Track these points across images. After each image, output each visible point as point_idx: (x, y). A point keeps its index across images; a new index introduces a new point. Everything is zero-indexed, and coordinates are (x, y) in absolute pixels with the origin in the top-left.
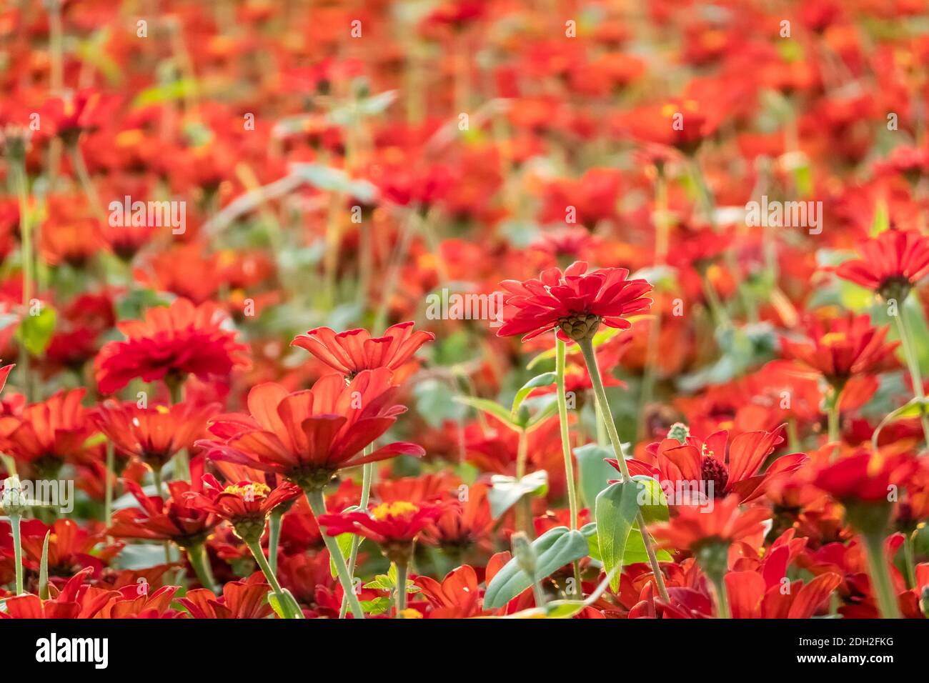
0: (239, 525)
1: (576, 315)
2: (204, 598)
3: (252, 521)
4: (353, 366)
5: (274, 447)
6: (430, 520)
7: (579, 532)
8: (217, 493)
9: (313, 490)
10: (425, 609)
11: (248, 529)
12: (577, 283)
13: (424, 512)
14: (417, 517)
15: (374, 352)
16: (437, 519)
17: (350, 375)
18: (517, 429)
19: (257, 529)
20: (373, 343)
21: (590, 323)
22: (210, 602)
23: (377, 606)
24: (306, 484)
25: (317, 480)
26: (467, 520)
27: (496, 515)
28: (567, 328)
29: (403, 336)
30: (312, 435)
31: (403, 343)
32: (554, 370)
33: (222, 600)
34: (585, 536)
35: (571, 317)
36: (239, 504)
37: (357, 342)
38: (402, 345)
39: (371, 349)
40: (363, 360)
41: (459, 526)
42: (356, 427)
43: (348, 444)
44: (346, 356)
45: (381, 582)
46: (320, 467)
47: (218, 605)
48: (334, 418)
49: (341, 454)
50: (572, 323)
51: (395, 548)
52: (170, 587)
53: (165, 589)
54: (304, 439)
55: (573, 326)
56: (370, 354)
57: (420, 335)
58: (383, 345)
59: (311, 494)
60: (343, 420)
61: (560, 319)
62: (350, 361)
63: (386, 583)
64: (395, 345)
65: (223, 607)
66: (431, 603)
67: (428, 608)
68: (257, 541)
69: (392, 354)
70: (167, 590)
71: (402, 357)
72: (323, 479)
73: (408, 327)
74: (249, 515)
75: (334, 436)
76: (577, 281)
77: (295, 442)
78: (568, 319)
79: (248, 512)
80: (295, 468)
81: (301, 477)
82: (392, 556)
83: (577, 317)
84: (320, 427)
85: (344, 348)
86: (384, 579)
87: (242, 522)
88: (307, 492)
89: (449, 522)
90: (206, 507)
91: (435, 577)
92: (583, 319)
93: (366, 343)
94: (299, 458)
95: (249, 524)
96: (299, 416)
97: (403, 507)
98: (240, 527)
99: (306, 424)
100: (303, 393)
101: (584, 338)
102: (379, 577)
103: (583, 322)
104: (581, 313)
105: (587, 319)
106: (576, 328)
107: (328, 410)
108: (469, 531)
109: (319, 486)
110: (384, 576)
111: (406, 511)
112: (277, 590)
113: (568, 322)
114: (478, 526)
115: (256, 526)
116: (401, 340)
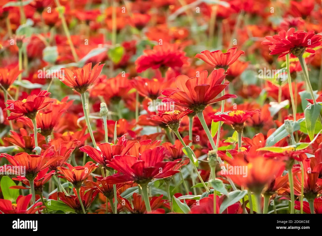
0: (170, 125)
1: (296, 47)
2: (168, 146)
3: (175, 123)
4: (217, 63)
5: (185, 97)
6: (249, 116)
7: (297, 122)
8: (161, 114)
9: (199, 112)
10: (248, 147)
11: (174, 126)
12: (297, 36)
13: (247, 114)
14: (245, 115)
15: (224, 58)
16: (252, 116)
17: (216, 67)
18: (278, 86)
19: (176, 126)
20: (223, 55)
21: (301, 50)
22: (171, 147)
23: (229, 148)
24: (197, 110)
25: (200, 108)
26: (262, 118)
27: (272, 115)
28: (294, 52)
29: (233, 52)
30: (198, 92)
31: (234, 55)
32: (286, 67)
33: (174, 146)
34: (299, 123)
35: (295, 48)
36: (170, 118)
37: (218, 55)
38: (233, 56)
39: (223, 57)
40: (220, 61)
41: (259, 119)
42: (213, 89)
43: (211, 95)
44: (214, 60)
45: (230, 140)
46: (201, 103)
47: (173, 148)
48: (205, 86)
49: (208, 98)
50: (295, 50)
51: (237, 126)
52: (159, 141)
53: (157, 141)
54: (195, 94)
55: (296, 51)
56: (223, 59)
57: (240, 52)
58: (227, 56)
59: (198, 113)
60: (209, 86)
61: (291, 48)
62: (216, 62)
63: (232, 140)
64: (231, 55)
65: (175, 148)
66: (250, 145)
67: (249, 147)
68: (177, 130)
69: (230, 59)
70: (158, 141)
71: (234, 60)
72: (203, 108)
73: (235, 49)
74: (173, 121)
75: (206, 92)
76: (296, 35)
77: (192, 96)
78: (294, 48)
79: (173, 120)
80: (193, 104)
81: (195, 107)
82: (236, 129)
83: (297, 48)
84: (200, 89)
85: (214, 57)
86: (231, 139)
87: (171, 124)
88: (197, 113)
89: (256, 117)
90: (158, 119)
91: (249, 138)
92: (299, 48)
93: (221, 55)
94: (194, 101)
95: (174, 124)
96: (193, 85)
97: (240, 112)
98: (171, 125)
99: (196, 88)
100: (194, 78)
101: (300, 55)
102: (229, 138)
103: (299, 50)
104: (298, 46)
105: (300, 48)
106: (297, 51)
107: (203, 83)
108: (263, 121)
109: (201, 111)
110: (231, 138)
111: (241, 113)
112: (185, 147)
113: (294, 50)
114: (266, 119)
115: (176, 125)
116: (233, 54)
